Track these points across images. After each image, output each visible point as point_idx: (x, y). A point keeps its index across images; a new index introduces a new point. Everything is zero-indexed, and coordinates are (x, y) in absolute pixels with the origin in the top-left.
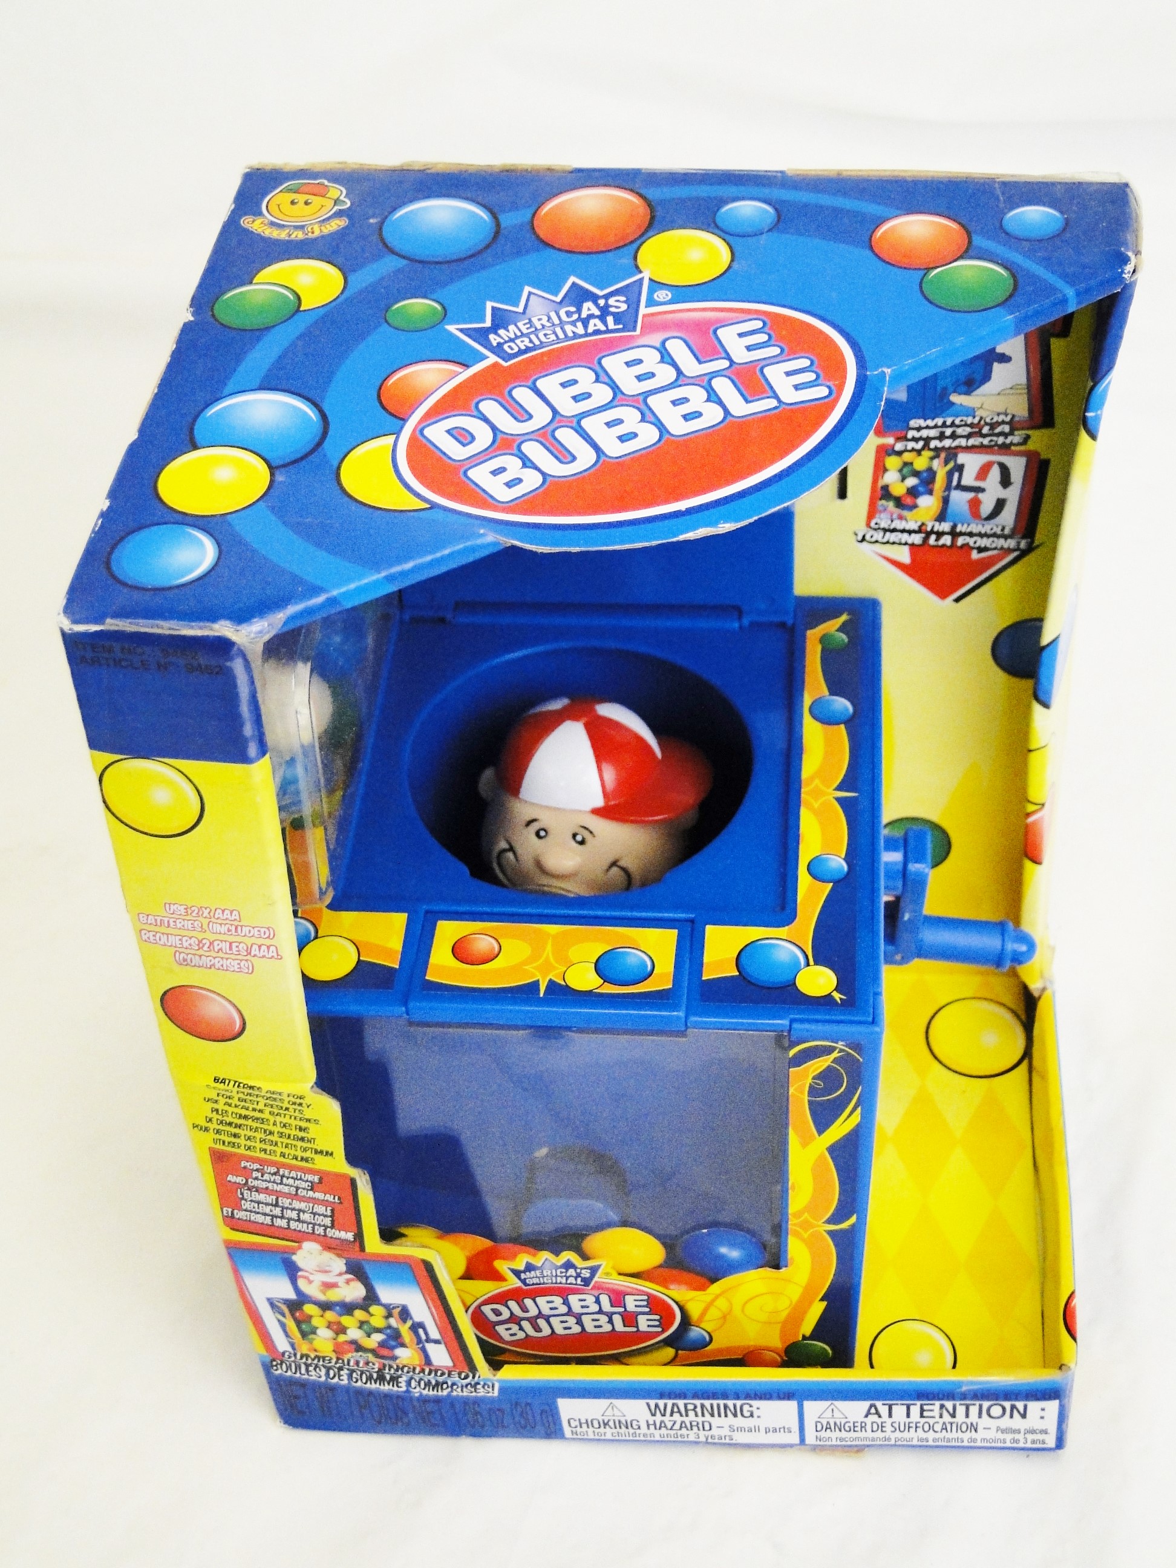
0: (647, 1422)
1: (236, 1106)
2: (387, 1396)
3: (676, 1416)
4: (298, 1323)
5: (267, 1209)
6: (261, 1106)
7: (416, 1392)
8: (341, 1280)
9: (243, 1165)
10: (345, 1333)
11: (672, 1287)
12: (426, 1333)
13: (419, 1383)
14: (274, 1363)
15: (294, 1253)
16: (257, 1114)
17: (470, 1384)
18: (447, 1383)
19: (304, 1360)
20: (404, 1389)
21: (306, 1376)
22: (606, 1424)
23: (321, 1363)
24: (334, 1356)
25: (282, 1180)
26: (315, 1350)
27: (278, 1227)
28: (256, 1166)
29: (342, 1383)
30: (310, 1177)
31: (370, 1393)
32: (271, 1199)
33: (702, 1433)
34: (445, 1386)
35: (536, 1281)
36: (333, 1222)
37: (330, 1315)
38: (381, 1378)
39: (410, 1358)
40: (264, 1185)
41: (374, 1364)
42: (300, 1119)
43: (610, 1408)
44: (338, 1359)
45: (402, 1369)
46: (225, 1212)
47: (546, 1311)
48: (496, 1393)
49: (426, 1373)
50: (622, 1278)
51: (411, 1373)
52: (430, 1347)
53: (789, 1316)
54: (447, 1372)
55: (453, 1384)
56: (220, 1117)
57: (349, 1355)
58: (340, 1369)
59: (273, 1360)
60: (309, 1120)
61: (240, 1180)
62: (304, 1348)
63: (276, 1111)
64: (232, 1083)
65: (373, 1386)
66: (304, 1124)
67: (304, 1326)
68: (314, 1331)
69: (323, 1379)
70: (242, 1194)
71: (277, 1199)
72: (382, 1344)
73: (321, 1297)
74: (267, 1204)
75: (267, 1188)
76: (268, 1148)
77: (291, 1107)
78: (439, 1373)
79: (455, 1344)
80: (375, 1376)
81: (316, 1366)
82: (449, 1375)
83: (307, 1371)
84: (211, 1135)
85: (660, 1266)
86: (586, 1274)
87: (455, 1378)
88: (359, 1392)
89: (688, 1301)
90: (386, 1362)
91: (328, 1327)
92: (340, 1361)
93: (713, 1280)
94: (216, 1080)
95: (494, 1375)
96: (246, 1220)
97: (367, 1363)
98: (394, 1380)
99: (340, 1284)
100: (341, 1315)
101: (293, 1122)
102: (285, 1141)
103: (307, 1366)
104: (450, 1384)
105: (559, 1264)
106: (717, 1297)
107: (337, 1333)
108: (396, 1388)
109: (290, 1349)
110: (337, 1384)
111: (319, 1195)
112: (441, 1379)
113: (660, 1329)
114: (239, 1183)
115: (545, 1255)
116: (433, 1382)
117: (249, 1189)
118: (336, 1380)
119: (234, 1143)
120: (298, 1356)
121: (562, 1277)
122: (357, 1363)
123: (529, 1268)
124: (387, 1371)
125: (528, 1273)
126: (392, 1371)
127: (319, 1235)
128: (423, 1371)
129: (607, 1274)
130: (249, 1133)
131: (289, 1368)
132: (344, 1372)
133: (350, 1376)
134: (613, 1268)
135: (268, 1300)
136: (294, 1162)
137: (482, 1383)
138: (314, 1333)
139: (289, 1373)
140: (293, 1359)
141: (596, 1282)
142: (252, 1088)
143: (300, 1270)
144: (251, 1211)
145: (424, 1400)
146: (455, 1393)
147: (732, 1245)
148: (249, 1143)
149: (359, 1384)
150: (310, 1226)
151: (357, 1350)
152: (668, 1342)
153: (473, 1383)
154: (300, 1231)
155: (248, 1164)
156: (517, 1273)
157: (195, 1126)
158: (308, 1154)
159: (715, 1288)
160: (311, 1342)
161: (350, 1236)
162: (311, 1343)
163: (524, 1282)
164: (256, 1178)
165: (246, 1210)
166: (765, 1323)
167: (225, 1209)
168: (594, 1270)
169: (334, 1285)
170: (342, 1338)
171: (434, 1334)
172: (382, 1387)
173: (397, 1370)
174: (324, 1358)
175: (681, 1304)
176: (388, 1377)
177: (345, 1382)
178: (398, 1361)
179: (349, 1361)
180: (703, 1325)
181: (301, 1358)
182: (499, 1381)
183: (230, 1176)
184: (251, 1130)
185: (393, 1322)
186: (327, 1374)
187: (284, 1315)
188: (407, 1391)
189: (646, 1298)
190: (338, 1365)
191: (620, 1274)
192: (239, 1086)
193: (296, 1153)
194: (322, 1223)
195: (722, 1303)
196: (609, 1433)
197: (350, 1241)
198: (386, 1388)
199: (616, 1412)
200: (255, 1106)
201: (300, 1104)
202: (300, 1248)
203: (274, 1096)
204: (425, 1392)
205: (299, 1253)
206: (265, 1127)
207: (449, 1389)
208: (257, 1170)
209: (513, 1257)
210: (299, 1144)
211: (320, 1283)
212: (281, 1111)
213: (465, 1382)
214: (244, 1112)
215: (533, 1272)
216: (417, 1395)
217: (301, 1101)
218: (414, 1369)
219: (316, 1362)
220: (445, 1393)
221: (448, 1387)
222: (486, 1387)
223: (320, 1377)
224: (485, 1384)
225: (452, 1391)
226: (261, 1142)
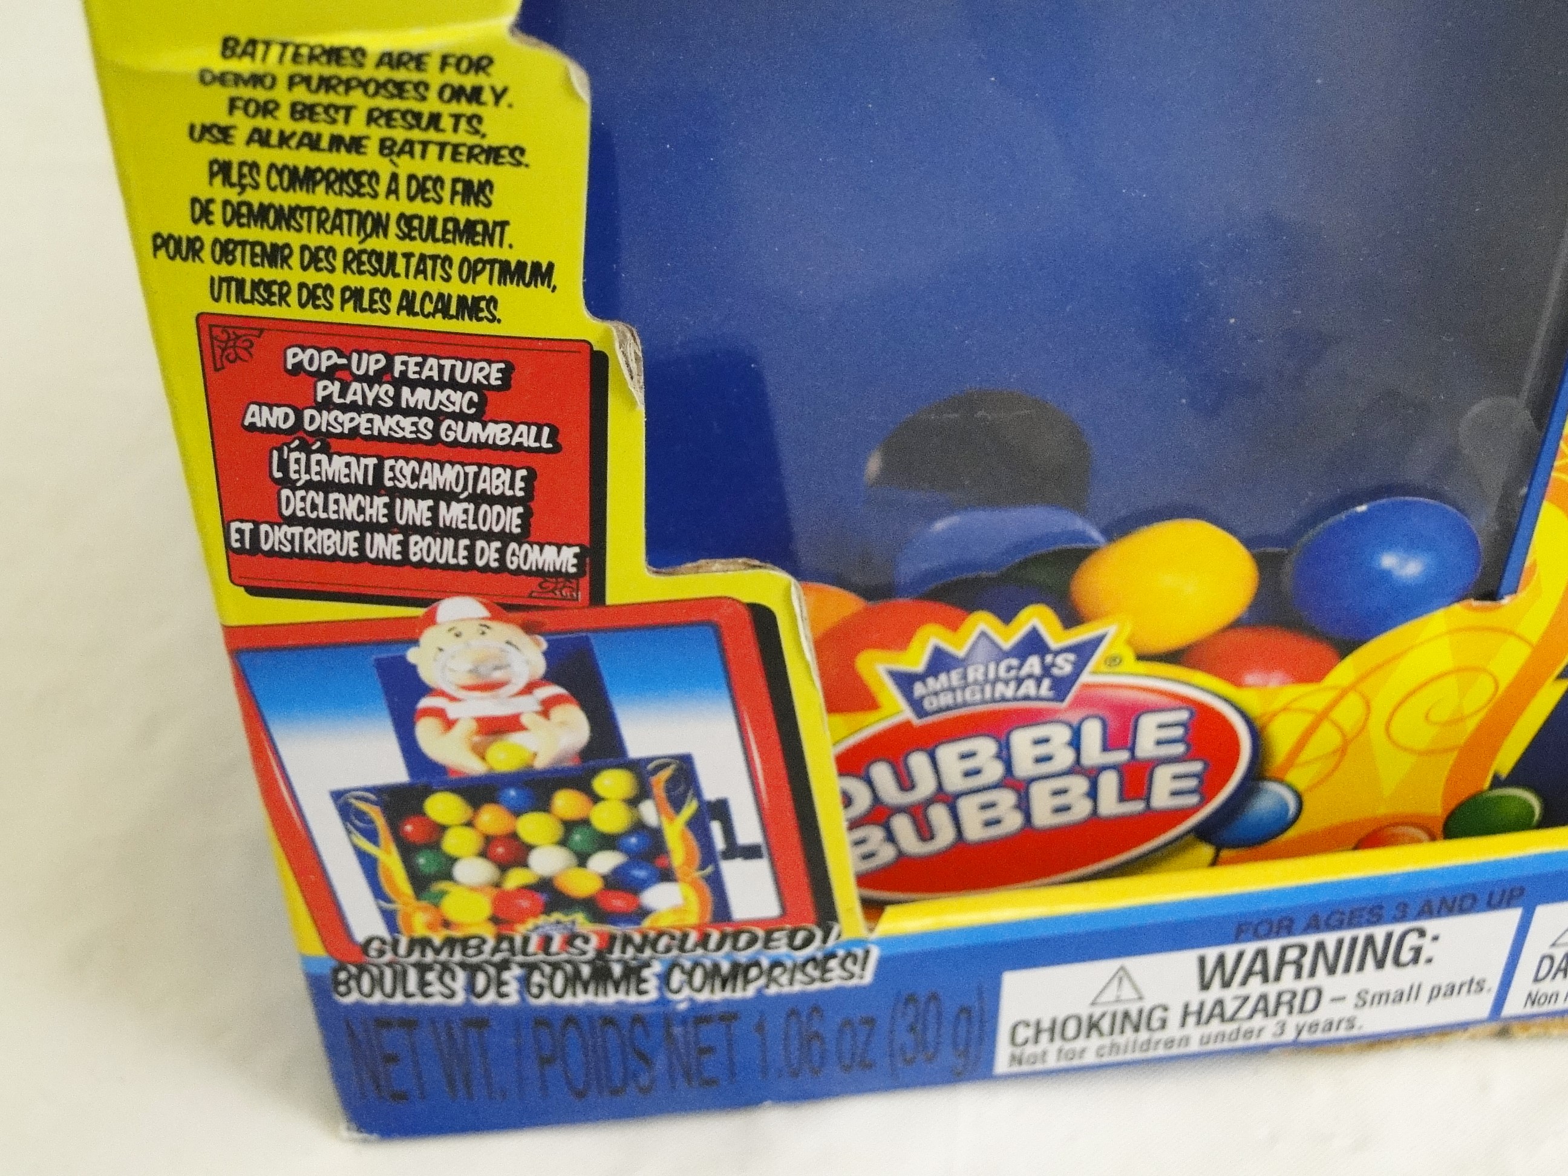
0: (1186, 1006)
1: (284, 140)
2: (608, 1019)
3: (1255, 981)
4: (407, 850)
5: (349, 507)
6: (357, 126)
7: (682, 999)
8: (527, 707)
9: (290, 362)
10: (524, 864)
11: (1249, 679)
12: (729, 832)
13: (690, 974)
14: (343, 976)
15: (414, 642)
16: (343, 161)
17: (813, 959)
18: (757, 964)
19: (416, 957)
20: (653, 995)
21: (418, 1000)
22: (1094, 1025)
23: (458, 956)
24: (489, 932)
25: (397, 398)
26: (446, 924)
27: (376, 561)
28: (327, 359)
29: (505, 1002)
30: (477, 371)
31: (571, 1018)
32: (360, 469)
33: (1296, 1019)
34: (754, 972)
35: (946, 699)
36: (526, 518)
37: (492, 818)
38: (601, 975)
39: (676, 910)
40: (346, 421)
41: (586, 940)
42: (471, 156)
43: (1116, 982)
44: (500, 939)
45: (654, 945)
46: (234, 536)
47: (954, 782)
48: (868, 977)
49: (712, 944)
50: (1143, 667)
51: (675, 952)
52: (733, 871)
53: (1480, 728)
54: (761, 933)
55: (776, 964)
56: (232, 194)
57: (530, 924)
58: (504, 966)
59: (336, 971)
60: (493, 154)
61: (278, 417)
62: (419, 923)
63: (400, 135)
64: (275, 51)
65: (581, 998)
66: (476, 172)
67: (421, 861)
68: (446, 870)
69: (460, 998)
70: (284, 465)
71: (379, 469)
72: (615, 881)
73: (474, 766)
74: (349, 489)
75: (355, 431)
76: (367, 282)
77: (447, 110)
78: (743, 939)
79: (796, 855)
80: (586, 971)
81: (446, 968)
82: (768, 939)
83: (423, 984)
84: (207, 268)
85: (1236, 625)
86: (1064, 665)
87: (781, 949)
88: (543, 1019)
89: (1274, 715)
90: (617, 930)
91: (483, 854)
92: (505, 945)
93: (1345, 648)
94: (229, 46)
95: (871, 930)
96: (292, 554)
97: (569, 941)
98: (633, 974)
99: (525, 720)
100: (517, 813)
101: (449, 170)
102: (418, 247)
103: (423, 969)
104: (765, 963)
105: (1007, 645)
106: (1343, 693)
107: (504, 867)
108: (633, 998)
109: (381, 930)
110: (493, 1008)
111: (496, 432)
112: (743, 957)
113: (1193, 800)
114: (278, 430)
115: (982, 622)
116: (725, 967)
117: (304, 447)
118: (491, 997)
119: (268, 285)
120: (402, 949)
121: (1007, 682)
122: (547, 941)
123: (940, 662)
124: (617, 954)
125: (930, 681)
126: (630, 951)
127: (487, 568)
128: (704, 941)
129: (1114, 661)
130: (316, 239)
131: (378, 982)
132: (512, 975)
133: (525, 982)
134: (1129, 642)
135: (337, 796)
136: (438, 324)
137: (841, 953)
138: (448, 876)
139: (377, 998)
140: (389, 956)
141: (1087, 686)
142: (334, 54)
143: (426, 690)
144: (305, 522)
145: (700, 1015)
146: (773, 990)
147: (1412, 545)
148: (312, 277)
149: (547, 998)
150: (464, 542)
151: (548, 910)
152: (1204, 833)
153: (819, 955)
154: (435, 565)
155: (304, 357)
156: (905, 681)
157: (162, 242)
158: (481, 287)
159: (1345, 671)
160: (436, 900)
161: (566, 559)
162: (437, 906)
163: (917, 705)
164: (327, 404)
165: (292, 520)
166: (1421, 753)
167: (234, 525)
168: (1084, 652)
169: (510, 725)
170: (516, 879)
171: (749, 831)
172: (601, 1000)
173: (640, 949)
174: (464, 942)
175: (1258, 724)
176: (617, 970)
177: (513, 999)
178: (647, 923)
179: (526, 940)
180: (1293, 777)
181: (410, 952)
182: (880, 942)
183: (254, 408)
184: (321, 225)
185: (649, 812)
186: (470, 987)
187: (372, 836)
188: (662, 1001)
189: (1183, 715)
190: (498, 957)
191: (1141, 657)
192: (296, 56)
193: (446, 289)
194: (497, 529)
195: (1348, 713)
196: (1091, 1048)
197: (567, 575)
198: (610, 998)
199: (1127, 992)
200: (340, 129)
201: (475, 95)
202: (430, 620)
203: (401, 75)
204: (704, 997)
205: (429, 637)
206: (363, 204)
207: (762, 981)
208: (331, 373)
209: (900, 640)
210: (458, 251)
211: (474, 725)
212: (416, 135)
213: (802, 955)
214: (304, 159)
215: (943, 677)
216: (682, 1006)
217: (480, 79)
218: (685, 937)
219: (444, 956)
220: (751, 991)
221: (761, 973)
222: (849, 964)
223: (453, 994)
224: (849, 954)
225: (767, 986)
226: (347, 265)
